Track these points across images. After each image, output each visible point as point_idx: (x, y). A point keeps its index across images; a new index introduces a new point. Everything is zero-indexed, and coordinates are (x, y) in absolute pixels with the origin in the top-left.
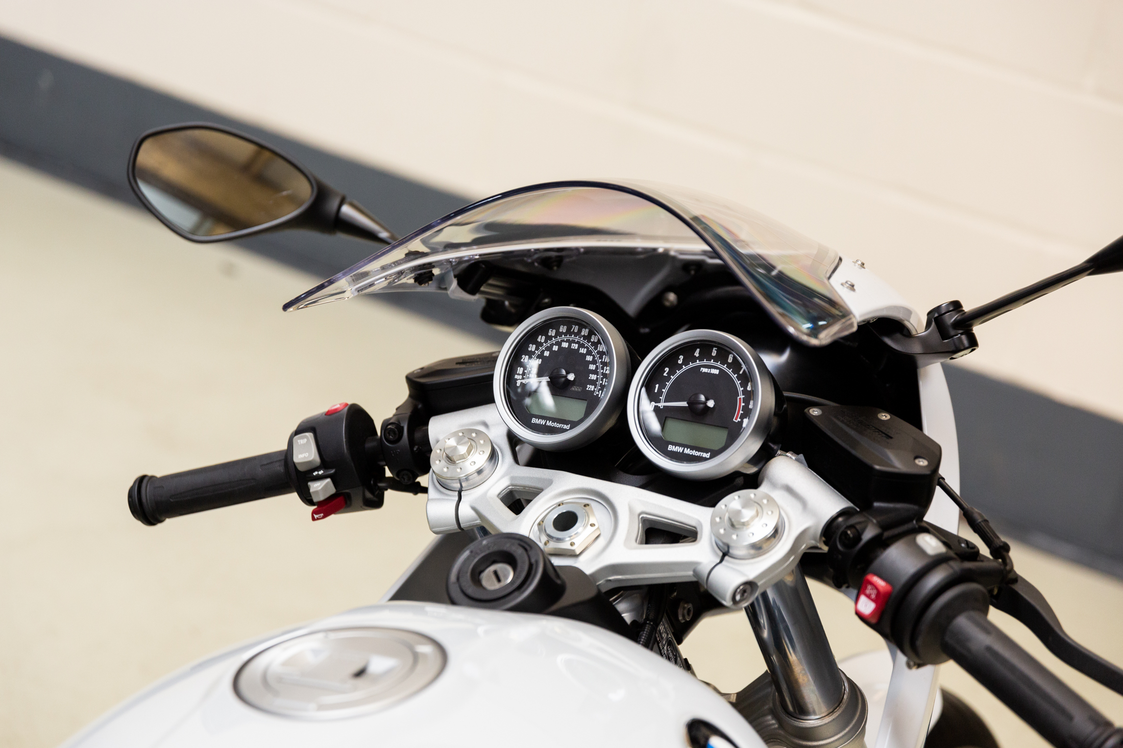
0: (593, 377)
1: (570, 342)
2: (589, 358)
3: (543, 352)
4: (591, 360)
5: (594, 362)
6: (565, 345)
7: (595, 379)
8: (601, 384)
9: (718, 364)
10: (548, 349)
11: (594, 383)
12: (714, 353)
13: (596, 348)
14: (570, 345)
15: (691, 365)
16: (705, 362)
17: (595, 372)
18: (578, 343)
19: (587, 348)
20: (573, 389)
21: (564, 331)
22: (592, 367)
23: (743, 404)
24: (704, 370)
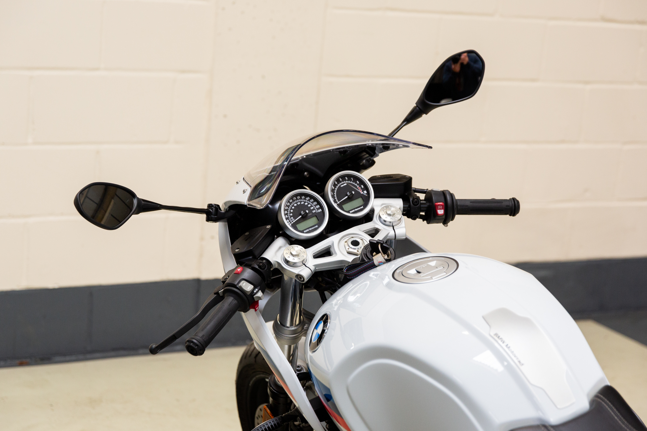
0: (312, 208)
1: (297, 203)
2: (306, 204)
3: (290, 211)
4: (307, 204)
5: (309, 204)
6: (295, 205)
7: (313, 208)
8: (316, 208)
9: (345, 182)
10: (291, 209)
11: (314, 209)
12: (341, 180)
13: (306, 200)
14: (297, 204)
15: (337, 187)
16: (340, 184)
17: (312, 206)
18: (299, 202)
19: (303, 201)
20: (309, 215)
21: (292, 201)
22: (309, 206)
23: (360, 188)
24: (342, 186)
